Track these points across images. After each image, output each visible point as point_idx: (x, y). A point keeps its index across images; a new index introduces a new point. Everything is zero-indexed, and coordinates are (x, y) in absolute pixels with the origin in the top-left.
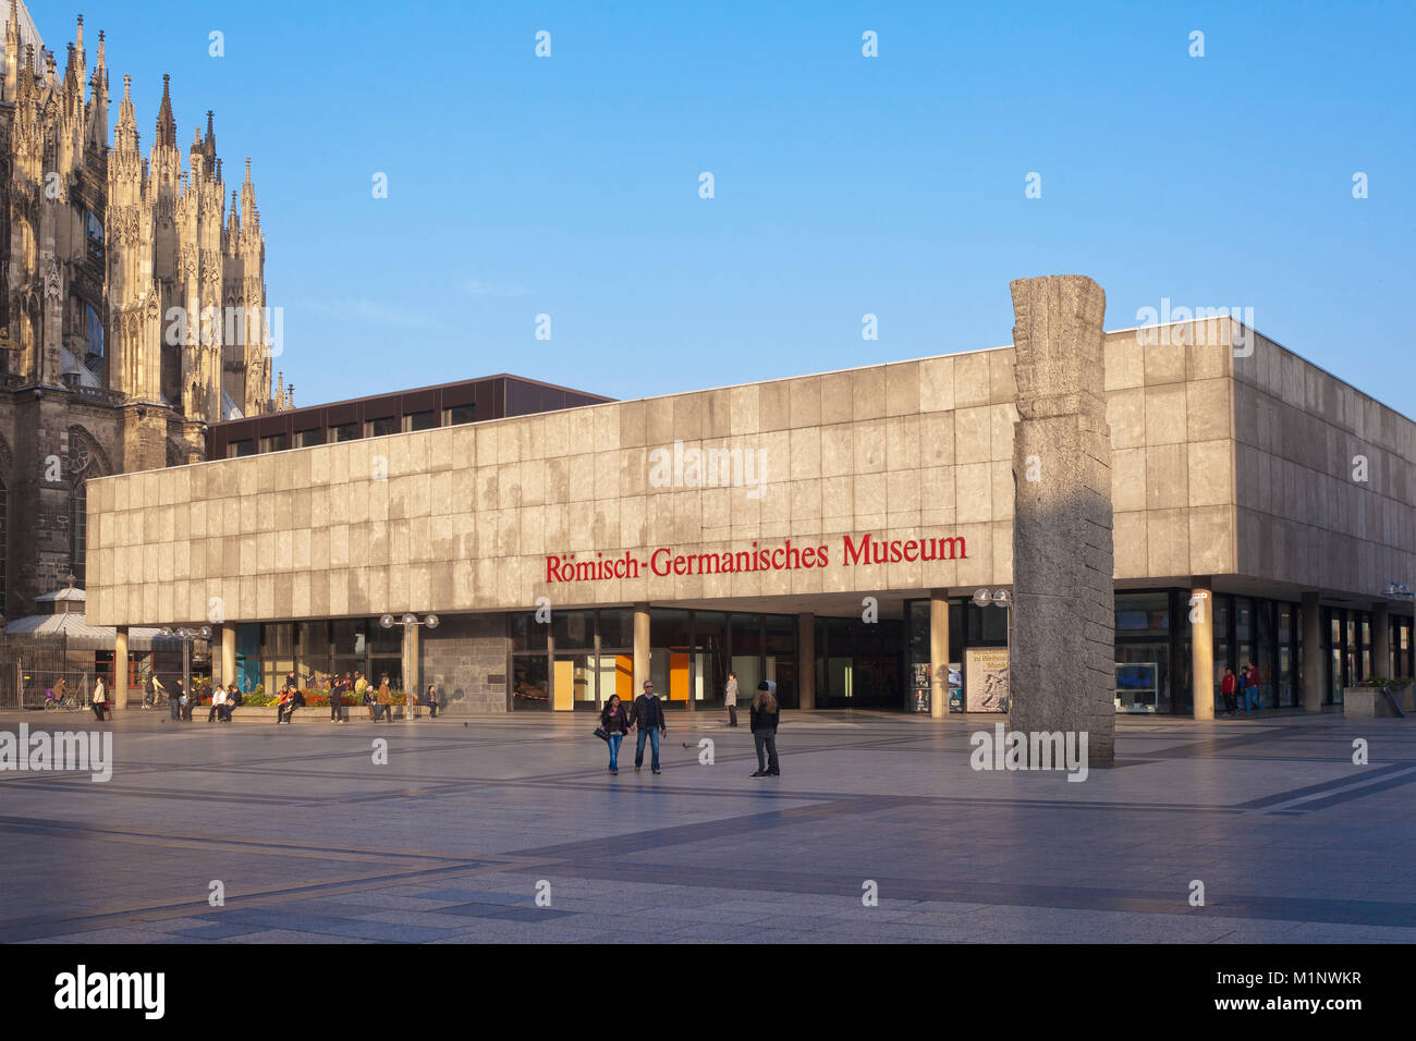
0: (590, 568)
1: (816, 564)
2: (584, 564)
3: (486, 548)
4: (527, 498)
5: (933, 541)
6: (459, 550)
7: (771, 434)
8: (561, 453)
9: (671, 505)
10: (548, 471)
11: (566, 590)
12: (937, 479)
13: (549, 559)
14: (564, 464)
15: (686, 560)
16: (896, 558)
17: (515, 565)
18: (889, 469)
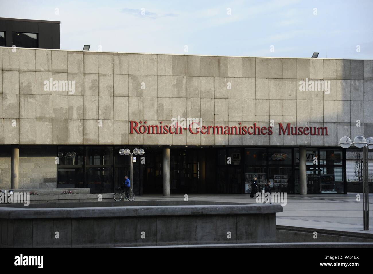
0: (155, 128)
1: (267, 134)
2: (153, 127)
3: (91, 114)
4: (117, 92)
5: (315, 128)
6: (72, 114)
7: (247, 79)
8: (137, 73)
9: (199, 103)
10: (131, 81)
11: (142, 138)
12: (316, 105)
13: (131, 123)
14: (140, 79)
15: (207, 128)
16: (300, 133)
17: (110, 124)
18: (297, 99)
